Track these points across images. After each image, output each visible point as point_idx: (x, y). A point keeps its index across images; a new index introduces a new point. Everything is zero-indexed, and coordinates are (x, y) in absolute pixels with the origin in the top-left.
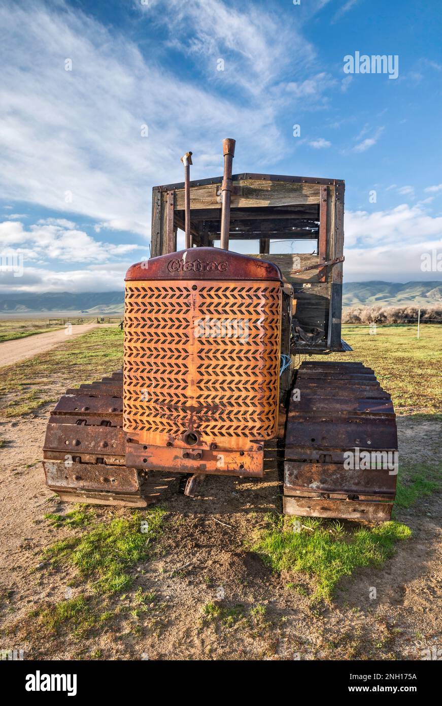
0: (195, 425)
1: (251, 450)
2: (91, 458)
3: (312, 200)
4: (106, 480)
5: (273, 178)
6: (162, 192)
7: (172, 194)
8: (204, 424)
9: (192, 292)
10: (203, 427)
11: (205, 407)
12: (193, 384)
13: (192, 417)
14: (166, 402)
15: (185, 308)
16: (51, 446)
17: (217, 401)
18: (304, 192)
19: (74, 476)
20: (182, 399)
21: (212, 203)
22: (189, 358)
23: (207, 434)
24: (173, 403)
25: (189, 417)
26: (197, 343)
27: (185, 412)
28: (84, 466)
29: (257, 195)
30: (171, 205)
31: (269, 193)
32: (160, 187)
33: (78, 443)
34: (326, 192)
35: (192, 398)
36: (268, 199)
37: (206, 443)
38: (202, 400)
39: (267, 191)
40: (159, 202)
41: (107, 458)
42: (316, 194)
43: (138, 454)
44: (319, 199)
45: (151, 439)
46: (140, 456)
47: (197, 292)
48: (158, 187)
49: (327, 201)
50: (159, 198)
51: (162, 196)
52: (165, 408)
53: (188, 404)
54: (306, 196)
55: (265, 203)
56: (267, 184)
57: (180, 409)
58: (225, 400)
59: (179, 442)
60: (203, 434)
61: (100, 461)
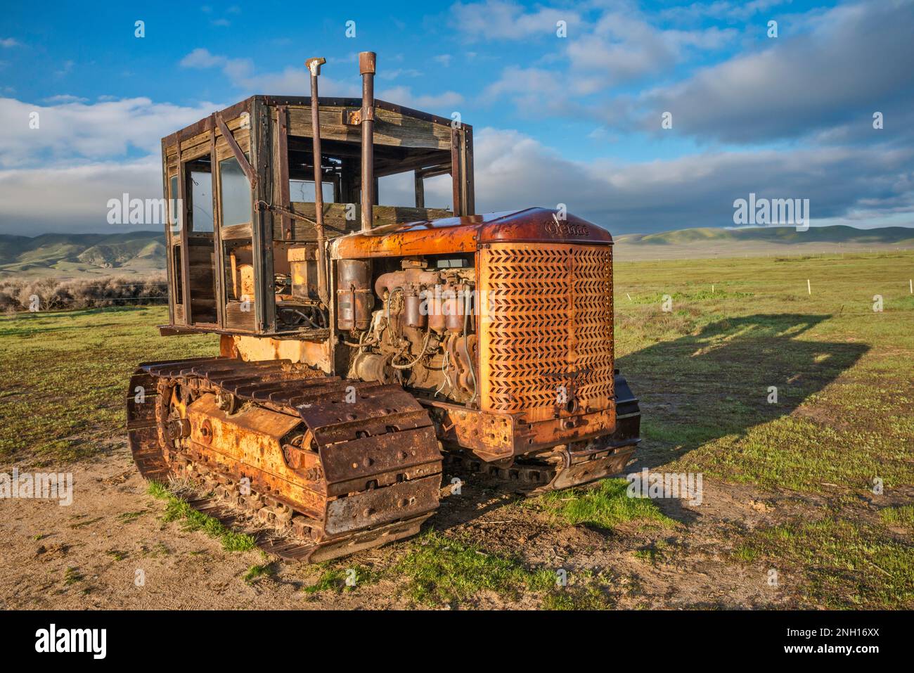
0: (575, 392)
1: (609, 408)
2: (391, 477)
3: (443, 145)
4: (406, 502)
5: (404, 111)
6: (269, 105)
7: (284, 111)
8: (581, 389)
9: (569, 256)
10: (580, 391)
11: (581, 371)
12: (572, 350)
13: (572, 383)
14: (551, 371)
15: (564, 272)
16: (336, 476)
17: (588, 363)
18: (435, 134)
19: (366, 510)
20: (564, 366)
21: (336, 133)
22: (569, 323)
23: (583, 399)
24: (557, 371)
25: (569, 384)
26: (574, 307)
27: (567, 379)
28: (383, 490)
29: (388, 130)
30: (284, 127)
31: (400, 129)
32: (267, 97)
33: (371, 462)
34: (457, 138)
35: (572, 363)
36: (399, 137)
37: (582, 407)
38: (579, 365)
39: (398, 126)
40: (266, 119)
41: (409, 472)
42: (447, 138)
43: (525, 435)
44: (449, 145)
45: (538, 416)
46: (526, 438)
47: (572, 256)
48: (263, 96)
49: (458, 148)
50: (266, 115)
51: (269, 112)
52: (550, 379)
53: (569, 371)
54: (437, 139)
55: (396, 142)
56: (397, 118)
57: (563, 378)
58: (593, 362)
59: (563, 413)
60: (580, 399)
61: (400, 478)
